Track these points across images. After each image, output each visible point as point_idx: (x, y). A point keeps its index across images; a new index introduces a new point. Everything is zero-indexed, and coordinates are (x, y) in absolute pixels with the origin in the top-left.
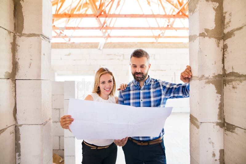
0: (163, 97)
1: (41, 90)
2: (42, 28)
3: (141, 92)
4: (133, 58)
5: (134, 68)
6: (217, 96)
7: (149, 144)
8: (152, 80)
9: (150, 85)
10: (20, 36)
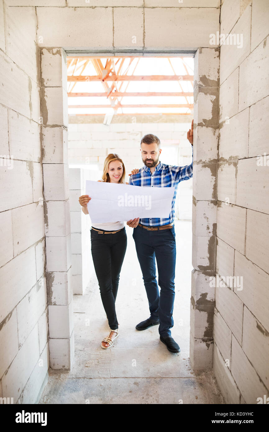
0: (173, 182)
1: (64, 172)
2: (63, 120)
3: (152, 178)
4: (143, 144)
5: (145, 154)
6: (212, 178)
7: (158, 229)
8: (164, 166)
9: (161, 171)
10: (45, 127)
